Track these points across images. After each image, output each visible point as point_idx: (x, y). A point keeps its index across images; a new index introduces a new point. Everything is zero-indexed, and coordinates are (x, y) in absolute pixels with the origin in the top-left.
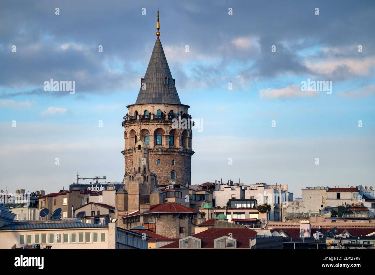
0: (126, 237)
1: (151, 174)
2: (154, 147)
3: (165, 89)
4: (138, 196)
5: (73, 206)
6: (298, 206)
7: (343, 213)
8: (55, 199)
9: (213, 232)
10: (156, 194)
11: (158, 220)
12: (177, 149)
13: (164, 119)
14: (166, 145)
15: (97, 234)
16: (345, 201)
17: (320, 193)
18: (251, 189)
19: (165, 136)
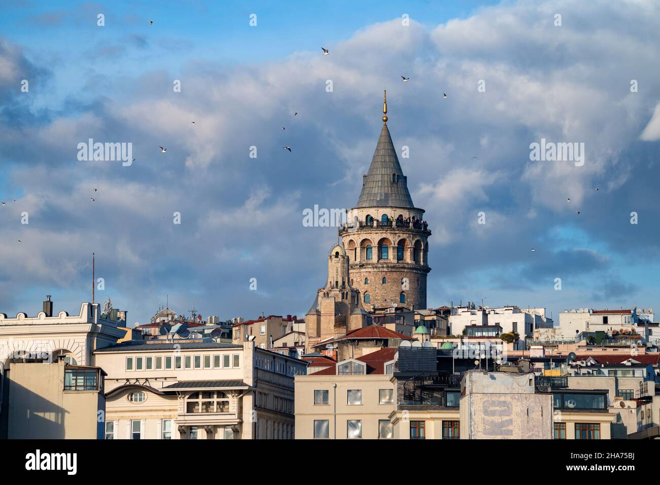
0: (273, 362)
1: (352, 291)
2: (378, 262)
3: (393, 188)
4: (333, 318)
5: (271, 336)
6: (554, 334)
7: (603, 339)
8: (251, 328)
9: (385, 354)
10: (358, 315)
11: (355, 348)
12: (408, 264)
13: (391, 226)
14: (394, 259)
15: (228, 357)
16: (611, 326)
17: (582, 317)
18: (497, 313)
19: (392, 248)
